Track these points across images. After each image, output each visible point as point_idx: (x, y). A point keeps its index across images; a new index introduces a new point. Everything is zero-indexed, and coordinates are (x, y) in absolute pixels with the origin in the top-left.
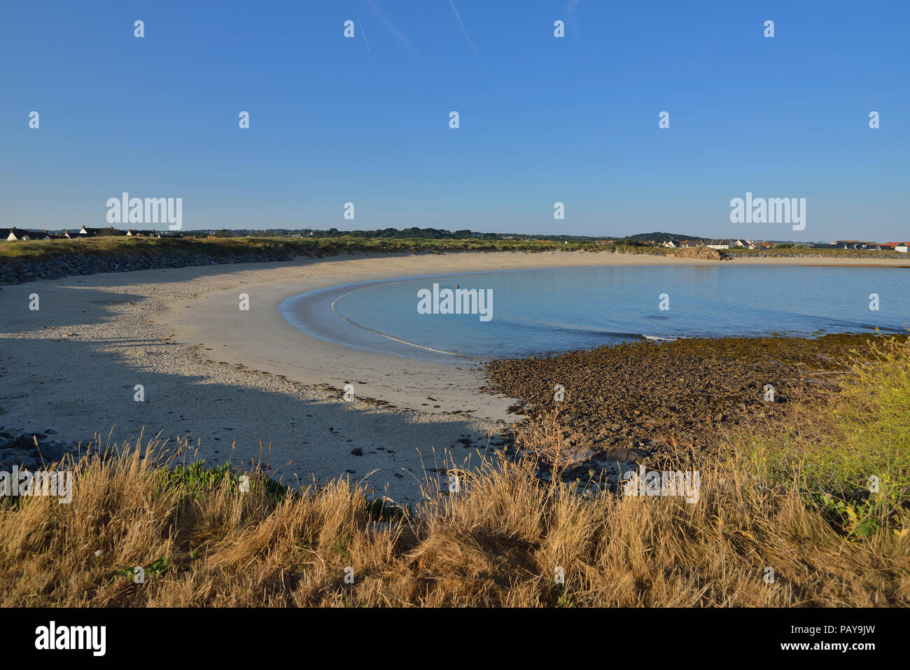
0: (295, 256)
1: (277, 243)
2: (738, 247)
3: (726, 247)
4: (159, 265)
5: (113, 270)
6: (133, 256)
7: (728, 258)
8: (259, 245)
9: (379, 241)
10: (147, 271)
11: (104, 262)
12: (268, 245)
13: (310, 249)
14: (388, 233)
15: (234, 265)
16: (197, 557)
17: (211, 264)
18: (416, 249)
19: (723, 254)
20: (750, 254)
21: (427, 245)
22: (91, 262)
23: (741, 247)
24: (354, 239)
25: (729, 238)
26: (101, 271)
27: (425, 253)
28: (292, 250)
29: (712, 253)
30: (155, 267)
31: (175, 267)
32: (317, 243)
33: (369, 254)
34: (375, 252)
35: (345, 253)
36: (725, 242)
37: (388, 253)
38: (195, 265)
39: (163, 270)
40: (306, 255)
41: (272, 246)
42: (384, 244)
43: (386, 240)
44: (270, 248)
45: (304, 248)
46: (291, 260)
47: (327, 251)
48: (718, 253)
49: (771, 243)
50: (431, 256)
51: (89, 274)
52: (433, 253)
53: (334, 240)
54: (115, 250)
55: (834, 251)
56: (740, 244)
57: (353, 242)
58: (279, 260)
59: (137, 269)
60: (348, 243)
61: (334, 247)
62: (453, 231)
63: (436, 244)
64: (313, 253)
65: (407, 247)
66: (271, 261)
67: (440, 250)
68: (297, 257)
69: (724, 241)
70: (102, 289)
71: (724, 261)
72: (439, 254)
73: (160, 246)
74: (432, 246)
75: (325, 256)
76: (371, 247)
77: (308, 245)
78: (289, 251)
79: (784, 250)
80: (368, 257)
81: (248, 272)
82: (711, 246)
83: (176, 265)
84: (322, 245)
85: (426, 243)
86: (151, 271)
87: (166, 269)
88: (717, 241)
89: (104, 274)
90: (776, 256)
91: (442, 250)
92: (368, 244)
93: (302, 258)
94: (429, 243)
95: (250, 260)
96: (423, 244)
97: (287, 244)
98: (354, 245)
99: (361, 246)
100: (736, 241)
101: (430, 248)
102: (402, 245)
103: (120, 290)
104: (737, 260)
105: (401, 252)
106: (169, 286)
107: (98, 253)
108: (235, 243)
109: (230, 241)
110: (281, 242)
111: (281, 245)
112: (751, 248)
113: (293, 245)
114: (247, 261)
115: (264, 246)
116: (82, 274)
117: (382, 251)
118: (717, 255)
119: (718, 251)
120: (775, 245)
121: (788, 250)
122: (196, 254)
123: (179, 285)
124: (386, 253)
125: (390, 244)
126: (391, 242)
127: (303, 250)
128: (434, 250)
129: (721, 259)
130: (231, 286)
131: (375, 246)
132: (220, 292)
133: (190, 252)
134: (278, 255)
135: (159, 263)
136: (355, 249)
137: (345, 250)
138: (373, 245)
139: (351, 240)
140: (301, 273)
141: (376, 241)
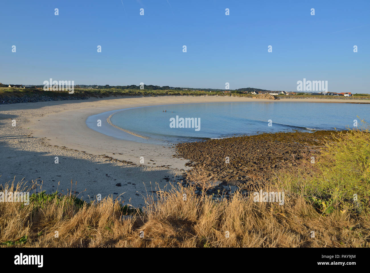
0: (89, 97)
1: (81, 91)
2: (282, 94)
3: (277, 94)
4: (24, 101)
5: (2, 103)
6: (12, 97)
7: (278, 99)
9: (128, 91)
10: (19, 104)
12: (77, 92)
13: (96, 94)
14: (132, 87)
15: (61, 101)
16: (41, 235)
17: (50, 101)
18: (145, 94)
19: (276, 97)
20: (287, 97)
21: (150, 93)
23: (283, 94)
24: (117, 90)
25: (279, 90)
27: (149, 96)
28: (88, 94)
29: (272, 96)
30: (22, 102)
31: (33, 102)
32: (100, 91)
33: (124, 96)
34: (126, 96)
35: (113, 96)
36: (277, 92)
38: (42, 101)
39: (26, 103)
40: (95, 97)
41: (79, 93)
42: (130, 92)
43: (131, 90)
44: (78, 93)
46: (88, 99)
47: (105, 95)
48: (274, 97)
49: (295, 92)
50: (152, 97)
52: (152, 96)
53: (108, 90)
54: (3, 94)
55: (320, 96)
56: (283, 93)
57: (116, 91)
58: (82, 99)
59: (14, 103)
60: (114, 92)
61: (108, 93)
62: (161, 86)
63: (154, 92)
64: (98, 96)
65: (141, 93)
66: (78, 99)
67: (155, 95)
68: (90, 97)
69: (276, 92)
71: (276, 100)
72: (155, 96)
73: (24, 92)
74: (152, 93)
75: (104, 97)
77: (95, 92)
78: (87, 95)
79: (300, 95)
80: (123, 98)
81: (68, 104)
82: (271, 94)
83: (33, 101)
84: (102, 92)
85: (149, 92)
86: (21, 104)
87: (28, 103)
88: (273, 91)
90: (297, 98)
91: (156, 95)
92: (123, 92)
94: (151, 92)
96: (148, 92)
97: (86, 92)
98: (117, 92)
99: (120, 93)
100: (281, 91)
101: (151, 94)
102: (139, 92)
103: (6, 112)
104: (281, 100)
105: (138, 95)
106: (30, 111)
108: (62, 91)
110: (83, 91)
111: (83, 92)
112: (287, 94)
113: (88, 92)
114: (67, 99)
115: (75, 93)
117: (130, 95)
118: (273, 97)
119: (274, 96)
120: (297, 94)
121: (302, 96)
122: (43, 96)
123: (35, 111)
124: (132, 96)
125: (133, 92)
126: (134, 91)
127: (93, 95)
128: (153, 95)
129: (275, 99)
130: (59, 111)
131: (126, 93)
132: (54, 114)
133: (39, 95)
134: (82, 97)
135: (24, 100)
136: (117, 94)
137: (113, 94)
138: (125, 93)
139: (116, 90)
140: (92, 105)
141: (127, 91)
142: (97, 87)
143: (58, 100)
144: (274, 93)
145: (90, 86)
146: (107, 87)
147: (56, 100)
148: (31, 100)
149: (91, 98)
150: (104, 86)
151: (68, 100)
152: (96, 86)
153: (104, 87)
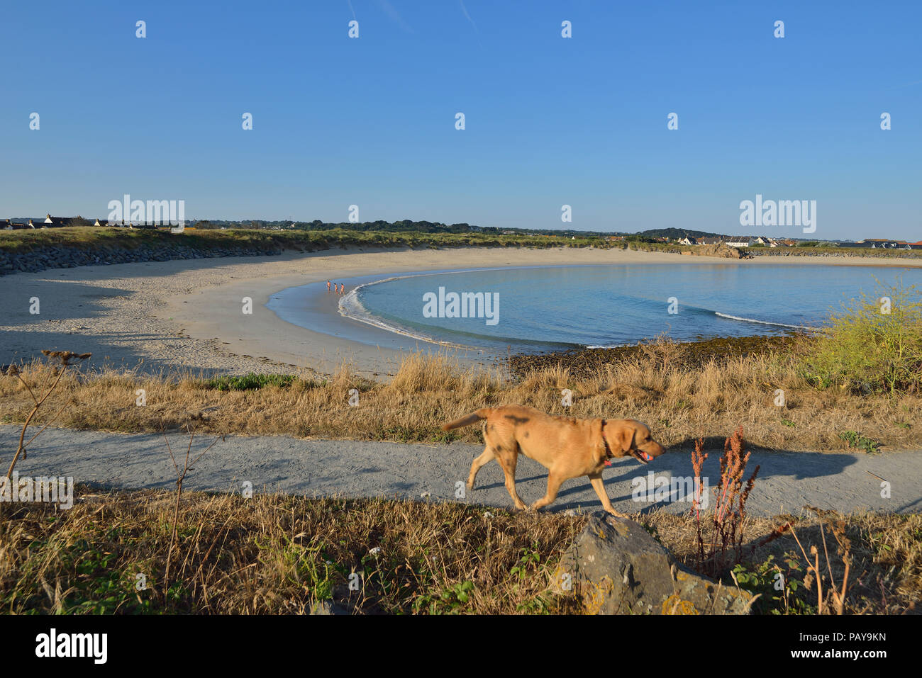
0: (283, 250)
1: (264, 236)
2: (759, 245)
3: (746, 245)
4: (140, 259)
5: (93, 263)
6: (113, 248)
7: (748, 257)
8: (246, 238)
9: (373, 235)
10: (129, 264)
11: (84, 255)
12: (255, 238)
13: (300, 243)
14: (378, 226)
15: (219, 259)
17: (195, 258)
18: (413, 244)
19: (742, 253)
20: (772, 252)
21: (425, 240)
22: (70, 255)
23: (762, 245)
24: (346, 232)
25: (750, 235)
26: (82, 264)
27: (422, 248)
28: (281, 244)
29: (731, 251)
30: (137, 261)
31: (159, 261)
32: (307, 236)
33: (362, 248)
34: (369, 247)
35: (337, 247)
36: (745, 240)
37: (384, 247)
38: (179, 259)
39: (146, 263)
40: (296, 249)
41: (259, 239)
42: (379, 238)
43: (381, 233)
44: (257, 241)
45: (294, 242)
46: (280, 254)
47: (319, 245)
48: (737, 251)
49: (794, 241)
50: (430, 251)
51: (69, 267)
52: (431, 248)
53: (325, 233)
54: (94, 241)
55: (861, 250)
56: (761, 241)
57: (346, 236)
58: (267, 254)
59: (118, 263)
60: (341, 237)
61: (326, 240)
62: (449, 224)
63: (435, 239)
64: (303, 248)
65: (404, 241)
66: (258, 255)
67: (439, 245)
68: (285, 251)
69: (744, 238)
70: (88, 283)
71: (743, 260)
72: (438, 249)
73: (140, 237)
74: (430, 240)
75: (316, 250)
76: (365, 241)
77: (297, 238)
78: (277, 245)
79: (808, 248)
80: (362, 251)
81: (237, 267)
82: (730, 244)
83: (160, 259)
84: (312, 239)
85: (424, 238)
86: (133, 265)
87: (149, 263)
88: (736, 238)
89: (85, 267)
90: (799, 255)
91: (441, 246)
92: (362, 238)
93: (293, 252)
94: (428, 238)
95: (236, 253)
96: (421, 239)
97: (275, 237)
98: (347, 239)
99: (354, 240)
100: (757, 238)
101: (429, 243)
102: (399, 239)
103: (108, 284)
104: (757, 259)
105: (398, 247)
106: (157, 281)
107: (77, 245)
108: (220, 235)
109: (214, 234)
110: (268, 235)
111: (269, 238)
112: (772, 246)
113: (281, 237)
114: (232, 254)
115: (251, 239)
116: (63, 267)
117: (377, 245)
118: (736, 253)
119: (738, 249)
120: (798, 243)
121: (811, 249)
122: (179, 247)
123: (167, 280)
124: (381, 247)
125: (386, 238)
126: (387, 236)
127: (293, 244)
128: (433, 245)
129: (740, 258)
130: (223, 282)
131: (369, 240)
132: (213, 287)
133: (172, 245)
134: (266, 249)
135: (141, 256)
136: (347, 243)
137: (337, 244)
138: (367, 239)
139: (344, 234)
140: (294, 268)
141: (370, 235)
142: (293, 226)
143: (212, 257)
144: (737, 242)
145: (275, 223)
146: (317, 225)
147: (208, 257)
148: (155, 255)
149: (287, 251)
150: (310, 224)
151: (235, 256)
152: (291, 223)
153: (309, 226)
